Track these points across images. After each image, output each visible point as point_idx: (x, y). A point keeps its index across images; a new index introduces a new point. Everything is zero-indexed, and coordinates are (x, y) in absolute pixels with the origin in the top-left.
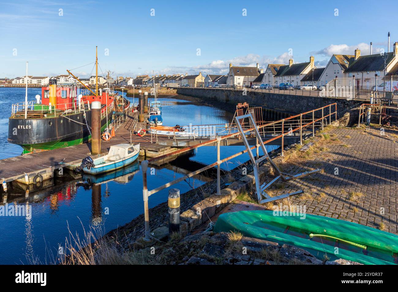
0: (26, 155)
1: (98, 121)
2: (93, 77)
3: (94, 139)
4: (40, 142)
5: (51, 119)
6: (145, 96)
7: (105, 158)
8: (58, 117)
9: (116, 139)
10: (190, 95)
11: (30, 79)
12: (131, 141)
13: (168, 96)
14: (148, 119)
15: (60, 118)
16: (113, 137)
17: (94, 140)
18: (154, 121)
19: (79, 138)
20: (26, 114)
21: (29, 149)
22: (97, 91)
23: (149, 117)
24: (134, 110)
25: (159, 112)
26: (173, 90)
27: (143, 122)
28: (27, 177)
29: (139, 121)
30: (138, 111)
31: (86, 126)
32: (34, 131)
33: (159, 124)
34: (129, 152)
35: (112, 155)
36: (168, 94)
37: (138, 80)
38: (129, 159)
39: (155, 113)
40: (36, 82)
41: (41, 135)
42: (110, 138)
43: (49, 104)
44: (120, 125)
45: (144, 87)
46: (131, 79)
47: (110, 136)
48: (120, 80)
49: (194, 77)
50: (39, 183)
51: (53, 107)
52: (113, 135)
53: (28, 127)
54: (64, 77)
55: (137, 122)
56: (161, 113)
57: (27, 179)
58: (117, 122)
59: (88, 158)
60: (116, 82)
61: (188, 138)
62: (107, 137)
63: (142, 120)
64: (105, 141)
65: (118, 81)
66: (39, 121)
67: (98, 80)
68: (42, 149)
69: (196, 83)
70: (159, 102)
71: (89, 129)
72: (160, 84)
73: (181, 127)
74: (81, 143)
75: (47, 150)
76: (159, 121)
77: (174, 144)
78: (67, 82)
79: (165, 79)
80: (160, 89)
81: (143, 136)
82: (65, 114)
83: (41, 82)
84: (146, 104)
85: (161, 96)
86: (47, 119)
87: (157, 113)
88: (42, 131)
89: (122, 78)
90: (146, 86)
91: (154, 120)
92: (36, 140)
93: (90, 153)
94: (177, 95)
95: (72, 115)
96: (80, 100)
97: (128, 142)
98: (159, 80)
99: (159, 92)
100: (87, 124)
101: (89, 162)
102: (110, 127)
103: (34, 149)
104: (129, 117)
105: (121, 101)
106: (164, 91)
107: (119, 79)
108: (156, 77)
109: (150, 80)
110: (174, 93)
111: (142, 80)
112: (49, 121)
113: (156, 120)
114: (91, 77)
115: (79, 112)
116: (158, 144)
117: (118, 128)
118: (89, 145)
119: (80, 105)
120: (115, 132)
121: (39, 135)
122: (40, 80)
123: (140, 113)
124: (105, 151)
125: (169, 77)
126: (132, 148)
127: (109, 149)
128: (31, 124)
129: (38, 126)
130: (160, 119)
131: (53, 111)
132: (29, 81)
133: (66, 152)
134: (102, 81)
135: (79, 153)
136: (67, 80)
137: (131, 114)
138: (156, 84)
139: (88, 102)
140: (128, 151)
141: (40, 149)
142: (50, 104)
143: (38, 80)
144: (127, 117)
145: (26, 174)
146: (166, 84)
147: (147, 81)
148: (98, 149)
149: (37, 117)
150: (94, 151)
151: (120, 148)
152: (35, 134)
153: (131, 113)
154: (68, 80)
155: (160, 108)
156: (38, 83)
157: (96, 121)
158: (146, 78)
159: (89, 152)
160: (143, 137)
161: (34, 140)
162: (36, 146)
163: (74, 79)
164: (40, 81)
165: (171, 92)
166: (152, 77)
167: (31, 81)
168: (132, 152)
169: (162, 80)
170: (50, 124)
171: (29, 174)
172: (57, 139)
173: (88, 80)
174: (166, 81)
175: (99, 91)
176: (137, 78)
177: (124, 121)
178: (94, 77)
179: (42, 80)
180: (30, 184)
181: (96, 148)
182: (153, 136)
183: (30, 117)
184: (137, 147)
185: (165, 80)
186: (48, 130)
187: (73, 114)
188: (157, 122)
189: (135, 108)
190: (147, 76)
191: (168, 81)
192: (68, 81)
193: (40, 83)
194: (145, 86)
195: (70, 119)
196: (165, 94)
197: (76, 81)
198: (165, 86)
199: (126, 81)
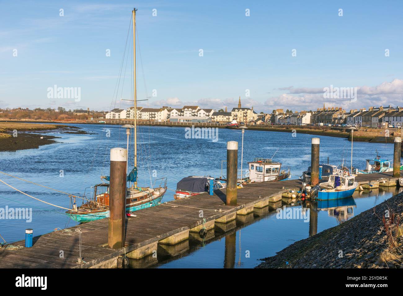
2: (236, 110)
11: (139, 111)
40: (148, 117)
54: (190, 109)
67: (245, 114)
78: (195, 117)
79: (384, 114)
83: (155, 117)
98: (372, 116)
109: (351, 116)
111: (331, 115)
114: (234, 110)
122: (153, 113)
136: (195, 113)
143: (150, 113)
147: (341, 118)
154: (196, 114)
156: (150, 119)
163: (206, 113)
164: (153, 116)
166: (355, 111)
167: (140, 116)
169: (377, 116)
173: (229, 114)
174: (386, 119)
176: (319, 112)
178: (238, 109)
179: (156, 113)
190: (340, 109)
192: (197, 116)
193: (153, 119)
197: (208, 116)
199: (298, 117)
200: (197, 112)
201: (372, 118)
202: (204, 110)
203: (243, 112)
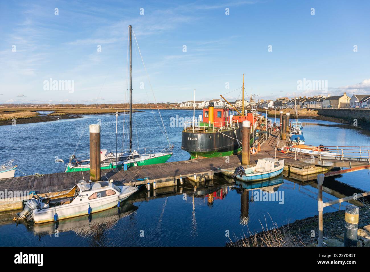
0: (193, 160)
1: (247, 137)
3: (244, 152)
4: (203, 151)
5: (210, 134)
6: (287, 116)
7: (253, 169)
8: (215, 132)
9: (261, 154)
10: (333, 116)
11: (191, 103)
12: (276, 157)
13: (309, 117)
14: (290, 138)
15: (217, 133)
16: (259, 152)
18: (296, 140)
19: (231, 150)
20: (193, 129)
21: (195, 155)
22: (243, 112)
23: (291, 136)
24: (276, 129)
25: (300, 132)
26: (314, 111)
27: (285, 140)
28: (195, 176)
29: (281, 139)
30: (280, 130)
31: (236, 140)
32: (199, 142)
33: (301, 143)
34: (275, 166)
35: (260, 167)
36: (308, 115)
37: (278, 102)
38: (275, 173)
39: (297, 132)
40: (196, 105)
41: (204, 146)
42: (256, 152)
43: (208, 122)
44: (264, 142)
45: (284, 108)
46: (271, 101)
47: (256, 151)
48: (261, 102)
49: (337, 98)
50: (203, 182)
51: (212, 125)
52: (258, 150)
53: (195, 139)
54: (215, 101)
55: (280, 140)
56: (302, 133)
57: (195, 178)
58: (262, 139)
59: (241, 167)
60: (257, 104)
61: (334, 159)
62: (254, 151)
63: (284, 139)
64: (252, 155)
65: (259, 104)
66: (202, 135)
67: (242, 103)
68: (203, 156)
69: (340, 104)
70: (300, 122)
71: (239, 143)
72: (300, 106)
74: (232, 155)
75: (207, 158)
76: (302, 140)
77: (319, 163)
78: (218, 105)
79: (306, 100)
80: (300, 110)
81: (286, 152)
82: (221, 130)
84: (288, 125)
85: (301, 117)
86: (208, 133)
87: (298, 133)
88: (204, 143)
89: (263, 101)
90: (286, 108)
91: (296, 139)
92: (201, 149)
93: (241, 164)
94: (318, 116)
95: (225, 131)
96: (231, 120)
97: (272, 157)
98: (299, 101)
99: (299, 113)
101: (241, 171)
102: (256, 143)
103: (199, 156)
104: (271, 135)
105: (264, 121)
106: (304, 112)
107: (260, 102)
108: (296, 99)
109: (289, 102)
110: (314, 113)
111: (281, 102)
112: (209, 135)
113: (299, 139)
114: (237, 101)
115: (231, 129)
116: (302, 162)
117: (262, 144)
118: (240, 156)
119: (231, 123)
120: (261, 148)
121: (202, 145)
122: (198, 103)
123: (283, 132)
124: (253, 163)
125: (309, 99)
126: (277, 163)
127: (256, 162)
128: (197, 137)
129: (202, 139)
130: (302, 138)
131: (212, 128)
132: (191, 105)
133: (221, 160)
134: (246, 104)
135: (232, 162)
137: (273, 132)
138: (297, 106)
140: (275, 165)
141: (202, 156)
142: (210, 122)
144: (270, 135)
145: (195, 174)
146: (306, 106)
147: (286, 103)
149: (201, 132)
150: (243, 162)
151: (267, 162)
152: (200, 144)
153: (273, 131)
154: (218, 103)
155: (301, 128)
157: (246, 137)
158: (286, 100)
159: (240, 163)
160: (286, 154)
161: (199, 150)
162: (200, 154)
165: (312, 113)
166: (292, 99)
168: (278, 166)
169: (301, 101)
170: (210, 138)
171: (196, 174)
172: (214, 149)
173: (234, 103)
174: (306, 102)
176: (277, 100)
177: (268, 139)
178: (239, 100)
179: (200, 103)
180: (197, 182)
181: (246, 160)
182: (297, 154)
183: (196, 132)
184: (282, 162)
185: (305, 102)
186: (208, 142)
187: (226, 131)
188: (300, 141)
189: (277, 127)
190: (287, 98)
191: (309, 102)
193: (198, 106)
194: (285, 107)
195: (224, 134)
196: (305, 115)
197: (224, 104)
198: (305, 107)
199: (267, 103)
200: (219, 102)
201: (299, 103)
202: (222, 101)
203: (241, 101)
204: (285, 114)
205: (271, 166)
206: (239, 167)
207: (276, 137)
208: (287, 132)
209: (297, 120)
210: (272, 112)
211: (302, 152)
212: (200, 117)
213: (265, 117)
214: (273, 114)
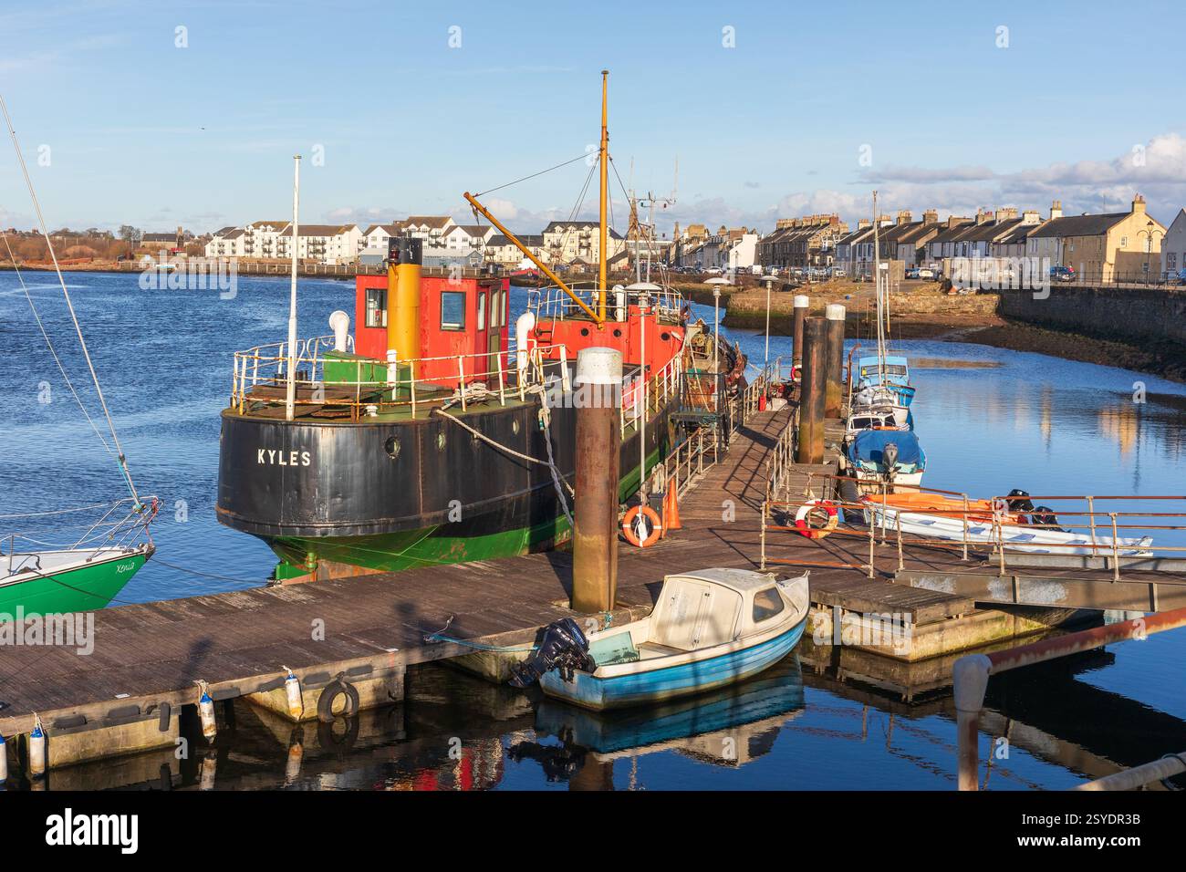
0: (285, 588)
1: (604, 446)
2: (558, 228)
3: (584, 534)
4: (347, 532)
5: (394, 425)
6: (828, 325)
7: (641, 631)
8: (424, 417)
9: (682, 542)
10: (1077, 328)
11: (277, 234)
12: (763, 560)
13: (948, 328)
14: (845, 449)
15: (435, 424)
16: (671, 533)
17: (584, 538)
18: (879, 462)
19: (516, 525)
20: (290, 401)
21: (301, 558)
22: (603, 299)
23: (849, 438)
24: (769, 399)
25: (900, 416)
26: (979, 298)
27: (819, 461)
28: (293, 687)
29: (798, 457)
30: (791, 403)
31: (548, 469)
32: (324, 476)
33: (906, 477)
34: (760, 614)
35: (675, 615)
36: (945, 320)
37: (785, 242)
38: (757, 651)
39: (882, 418)
40: (304, 251)
41: (353, 501)
42: (655, 536)
43: (385, 357)
44: (703, 472)
45: (815, 277)
46: (745, 237)
47: (657, 527)
48: (689, 241)
49: (1097, 226)
50: (342, 720)
51: (403, 372)
52: (668, 520)
53: (299, 459)
54: (424, 227)
55: (789, 464)
56: (910, 420)
57: (294, 698)
58: (690, 455)
59: (566, 625)
60: (668, 252)
61: (1077, 564)
62: (642, 527)
63: (814, 454)
64: (631, 550)
65: (679, 249)
66: (343, 433)
67: (583, 241)
68: (353, 563)
69: (1111, 257)
70: (900, 360)
71: (558, 487)
72: (901, 264)
73: (1036, 504)
74: (526, 552)
75: (376, 571)
76: (906, 461)
77: (997, 591)
78: (441, 251)
79: (934, 234)
80: (905, 289)
81: (822, 534)
82: (458, 405)
83: (324, 251)
84: (834, 371)
85: (907, 331)
86: (379, 426)
87: (890, 421)
88: (357, 482)
89: (700, 233)
90: (828, 276)
91: (878, 457)
92: (332, 519)
93: (565, 604)
94: (999, 322)
95: (485, 410)
96: (522, 342)
97: (745, 561)
98: (899, 240)
99: (897, 308)
100: (551, 460)
101: (567, 648)
102: (656, 479)
103: (324, 564)
104: (744, 431)
105: (703, 349)
106: (925, 303)
107: (686, 236)
108: (884, 224)
109: (847, 242)
110: (979, 310)
111: (804, 240)
112: (387, 435)
113: (891, 458)
114: (551, 228)
115: (519, 398)
116: (905, 586)
117: (691, 485)
118: (563, 561)
119: (522, 363)
120: (681, 508)
121: (344, 498)
122: (319, 239)
123: (804, 416)
124: (634, 599)
125: (953, 226)
126: (772, 594)
127: (654, 590)
128: (311, 445)
129: (339, 456)
130: (911, 452)
131: (404, 389)
132: (273, 247)
133: (454, 587)
134: (603, 249)
135: (517, 598)
136: (438, 240)
137: (752, 418)
138: (885, 266)
139: (563, 351)
140: (756, 608)
141: (346, 561)
142: (392, 356)
143: (311, 238)
144: (734, 435)
145: (290, 672)
146: (936, 266)
147: (830, 249)
148: (602, 582)
149: (334, 414)
150: (582, 595)
151: (715, 591)
152: (328, 492)
153: (754, 412)
154: (441, 240)
155: (907, 392)
156: (311, 256)
157: (598, 446)
158: (827, 232)
159: (563, 599)
160: (823, 542)
161: (323, 523)
162: (333, 548)
163: (470, 238)
164: (319, 247)
165: (968, 307)
166: (862, 226)
167: (281, 247)
168: (774, 613)
169: (912, 240)
170: (390, 450)
171: (300, 672)
172: (418, 521)
173: (538, 241)
174: (937, 246)
175: (611, 300)
176: (780, 231)
177: (722, 454)
178: (565, 225)
179: (327, 239)
180: (304, 721)
181: (596, 579)
182: (878, 542)
183: (308, 414)
184: (797, 590)
185: (931, 242)
186: (380, 476)
187: (492, 408)
188: (897, 469)
189: (776, 387)
190: (834, 220)
191: (950, 247)
192: (445, 246)
193: (319, 256)
194: (824, 272)
195: (477, 434)
196: (930, 317)
197: (478, 246)
198: (931, 274)
199: (721, 247)
200: (448, 234)
202: (465, 228)
203: (578, 233)
204: (822, 313)
205: (737, 612)
206: (553, 626)
207: (770, 443)
208: (827, 414)
209: (882, 343)
210: (748, 301)
211: (904, 528)
212: (339, 322)
213: (706, 330)
214: (756, 309)
